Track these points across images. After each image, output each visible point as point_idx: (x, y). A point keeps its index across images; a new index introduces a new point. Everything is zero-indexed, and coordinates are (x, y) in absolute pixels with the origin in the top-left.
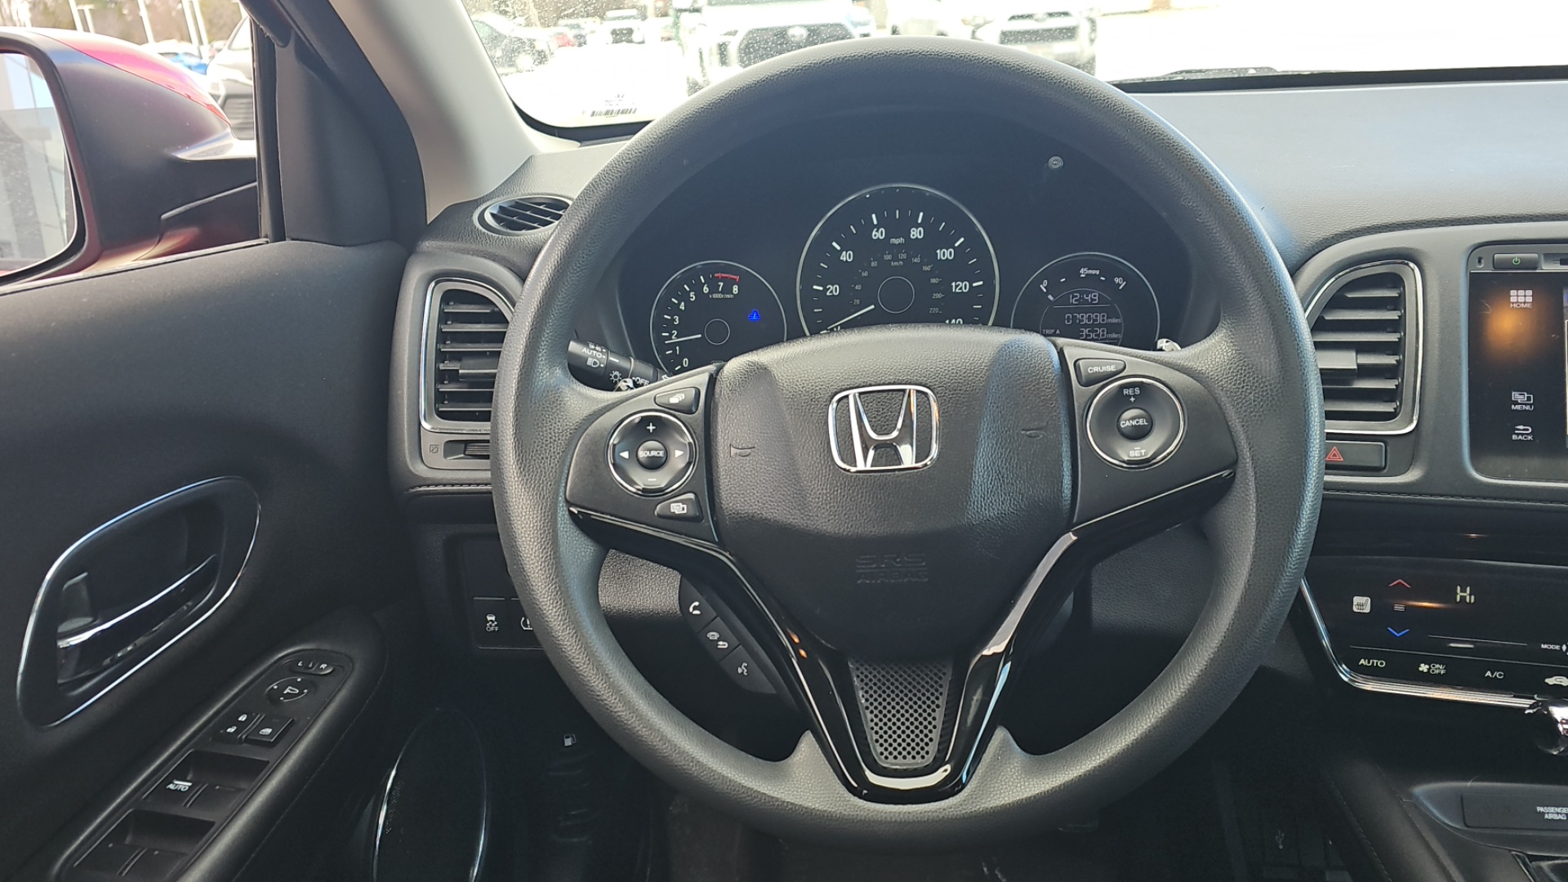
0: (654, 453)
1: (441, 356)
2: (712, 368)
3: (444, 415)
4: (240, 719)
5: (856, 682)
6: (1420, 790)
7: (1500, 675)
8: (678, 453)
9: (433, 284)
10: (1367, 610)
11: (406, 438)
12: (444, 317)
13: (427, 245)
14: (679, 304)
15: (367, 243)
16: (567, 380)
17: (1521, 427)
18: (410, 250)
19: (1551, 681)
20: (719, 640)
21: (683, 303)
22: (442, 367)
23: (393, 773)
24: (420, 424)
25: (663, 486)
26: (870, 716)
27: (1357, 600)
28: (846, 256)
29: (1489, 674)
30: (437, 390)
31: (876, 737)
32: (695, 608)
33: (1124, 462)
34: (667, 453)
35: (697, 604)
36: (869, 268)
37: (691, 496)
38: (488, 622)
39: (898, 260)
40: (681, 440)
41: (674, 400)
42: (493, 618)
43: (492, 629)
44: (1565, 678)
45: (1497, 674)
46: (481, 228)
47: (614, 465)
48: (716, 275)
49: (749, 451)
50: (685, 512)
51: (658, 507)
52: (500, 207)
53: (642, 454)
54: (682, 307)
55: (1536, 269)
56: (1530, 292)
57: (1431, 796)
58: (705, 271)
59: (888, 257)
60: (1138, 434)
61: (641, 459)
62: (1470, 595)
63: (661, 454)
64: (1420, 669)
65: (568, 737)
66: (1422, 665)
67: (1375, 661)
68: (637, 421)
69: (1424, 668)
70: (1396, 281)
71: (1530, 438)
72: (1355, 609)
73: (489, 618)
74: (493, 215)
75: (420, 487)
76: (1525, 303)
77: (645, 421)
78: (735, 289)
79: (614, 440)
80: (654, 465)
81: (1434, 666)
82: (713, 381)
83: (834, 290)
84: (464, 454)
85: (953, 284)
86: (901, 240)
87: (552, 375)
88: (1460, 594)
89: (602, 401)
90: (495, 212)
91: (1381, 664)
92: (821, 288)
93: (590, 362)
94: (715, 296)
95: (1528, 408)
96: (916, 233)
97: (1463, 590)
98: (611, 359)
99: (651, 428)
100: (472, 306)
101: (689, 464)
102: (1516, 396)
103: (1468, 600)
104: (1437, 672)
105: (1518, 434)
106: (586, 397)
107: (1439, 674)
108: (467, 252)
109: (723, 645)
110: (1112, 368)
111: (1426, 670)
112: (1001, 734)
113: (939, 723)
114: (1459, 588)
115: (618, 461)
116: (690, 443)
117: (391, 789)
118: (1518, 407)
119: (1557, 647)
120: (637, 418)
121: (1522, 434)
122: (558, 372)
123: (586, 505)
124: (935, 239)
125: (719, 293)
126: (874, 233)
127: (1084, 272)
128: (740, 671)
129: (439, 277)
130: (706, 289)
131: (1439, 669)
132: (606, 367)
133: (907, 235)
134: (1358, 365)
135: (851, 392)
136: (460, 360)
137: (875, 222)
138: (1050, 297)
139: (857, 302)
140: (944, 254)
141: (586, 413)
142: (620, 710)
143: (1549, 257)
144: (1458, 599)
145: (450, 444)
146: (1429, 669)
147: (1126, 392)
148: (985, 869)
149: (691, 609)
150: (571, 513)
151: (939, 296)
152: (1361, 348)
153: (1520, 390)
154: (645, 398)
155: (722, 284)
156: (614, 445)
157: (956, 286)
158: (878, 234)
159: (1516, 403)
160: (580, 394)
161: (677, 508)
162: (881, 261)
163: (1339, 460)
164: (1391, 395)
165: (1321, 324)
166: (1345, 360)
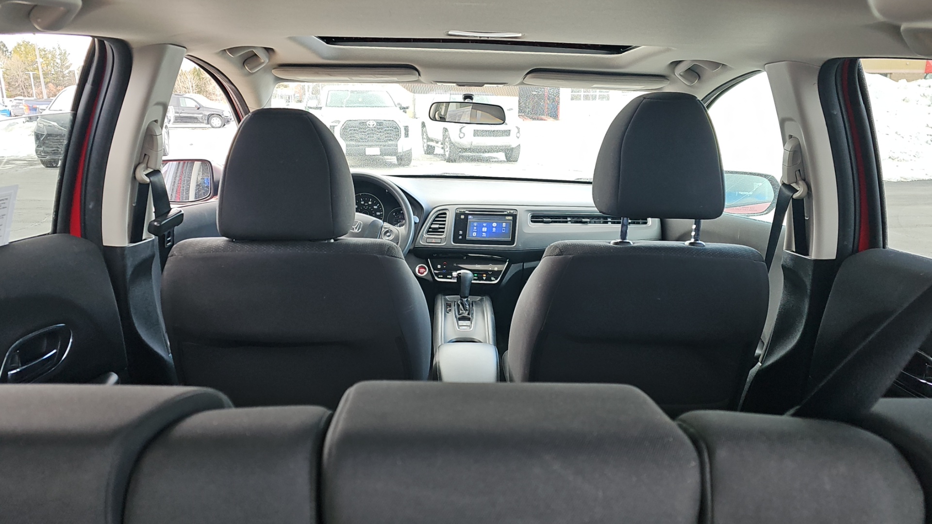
6: (447, 297)
17: (460, 237)
28: (356, 207)
39: (366, 208)
55: (465, 212)
56: (463, 216)
64: (448, 277)
70: (445, 214)
72: (438, 267)
85: (377, 213)
91: (442, 276)
95: (462, 233)
96: (370, 203)
102: (460, 232)
104: (450, 277)
118: (460, 234)
124: (374, 204)
133: (368, 203)
134: (439, 227)
137: (362, 200)
140: (375, 207)
143: (467, 210)
144: (454, 266)
152: (440, 224)
153: (460, 230)
158: (363, 203)
162: (363, 208)
163: (434, 242)
164: (443, 232)
165: (434, 220)
166: (437, 226)
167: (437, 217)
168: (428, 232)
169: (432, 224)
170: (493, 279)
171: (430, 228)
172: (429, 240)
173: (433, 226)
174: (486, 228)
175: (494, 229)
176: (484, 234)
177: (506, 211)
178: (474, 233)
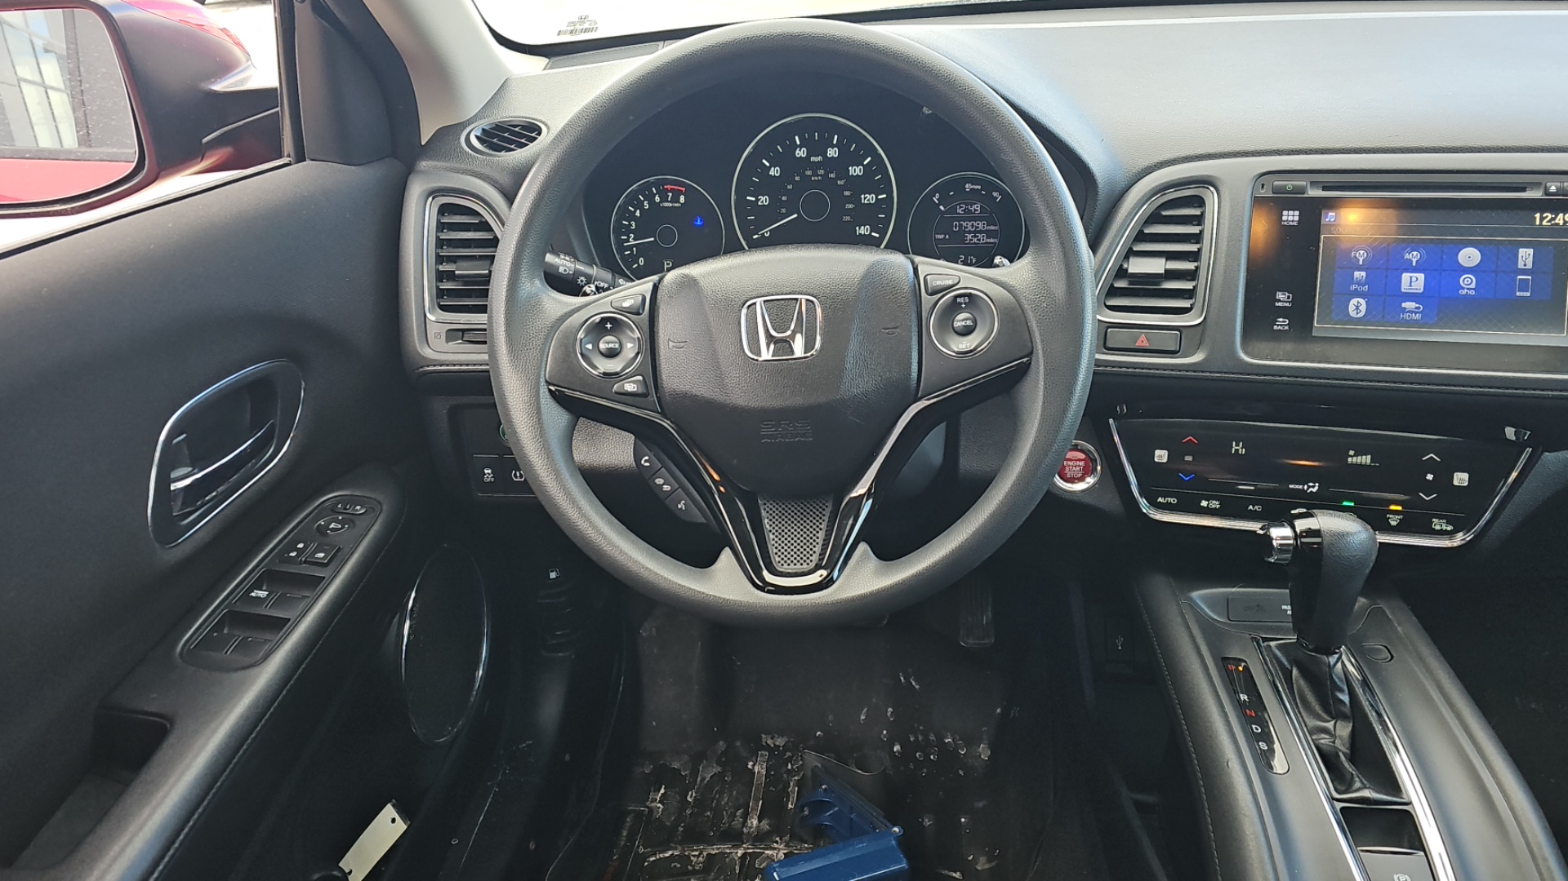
0: (611, 345)
1: (440, 259)
2: (655, 278)
3: (444, 308)
4: (298, 546)
5: (763, 513)
6: (1196, 594)
7: (1259, 508)
8: (630, 345)
9: (430, 199)
10: (1165, 460)
11: (415, 327)
12: (441, 227)
13: (424, 164)
14: (635, 211)
15: (374, 161)
16: (543, 288)
17: (1281, 320)
18: (409, 170)
19: (1295, 512)
20: (664, 484)
21: (638, 211)
22: (441, 268)
23: (413, 595)
24: (425, 316)
25: (618, 370)
26: (772, 537)
27: (1158, 452)
28: (774, 172)
29: (1251, 507)
30: (437, 287)
31: (775, 551)
32: (646, 461)
33: (954, 352)
34: (621, 345)
35: (647, 458)
36: (794, 182)
37: (640, 378)
38: (485, 474)
39: (818, 175)
40: (632, 335)
41: (626, 304)
42: (490, 471)
43: (489, 480)
45: (1256, 507)
46: (468, 150)
47: (582, 354)
48: (666, 187)
49: (683, 344)
50: (635, 389)
51: (615, 386)
52: (483, 130)
53: (602, 346)
54: (638, 214)
55: (1303, 193)
56: (1297, 213)
57: (1205, 599)
58: (657, 184)
59: (809, 173)
60: (967, 332)
61: (602, 351)
62: (1242, 448)
63: (617, 346)
64: (1202, 504)
65: (552, 571)
66: (1203, 501)
67: (1169, 500)
68: (598, 321)
69: (1204, 503)
70: (1199, 202)
71: (1287, 328)
72: (1156, 460)
73: (486, 471)
74: (477, 137)
75: (428, 366)
76: (1293, 221)
77: (604, 320)
78: (682, 199)
79: (581, 335)
80: (611, 354)
81: (1211, 502)
82: (656, 288)
83: (764, 200)
84: (462, 339)
85: (863, 196)
86: (820, 158)
87: (533, 286)
88: (1235, 447)
89: (571, 304)
90: (479, 135)
91: (1174, 500)
92: (753, 199)
93: (561, 270)
94: (666, 204)
95: (1287, 305)
96: (832, 153)
97: (1237, 445)
98: (577, 266)
99: (609, 326)
100: (463, 217)
101: (638, 354)
102: (1280, 295)
103: (1240, 452)
104: (1214, 506)
105: (1278, 325)
106: (560, 302)
107: (1216, 507)
108: (457, 171)
109: (666, 488)
110: (950, 282)
111: (1206, 505)
112: (863, 547)
113: (820, 541)
114: (1234, 443)
115: (584, 351)
116: (638, 338)
117: (412, 607)
118: (1280, 304)
119: (1301, 487)
120: (597, 318)
121: (1281, 325)
122: (537, 283)
123: (561, 384)
124: (848, 159)
125: (669, 202)
126: (797, 151)
127: (968, 186)
128: (679, 506)
129: (435, 193)
130: (657, 199)
131: (1215, 504)
132: (574, 274)
133: (824, 154)
134: (1166, 270)
135: (759, 301)
136: (455, 262)
137: (798, 143)
138: (942, 208)
139: (784, 210)
140: (856, 171)
141: (559, 314)
142: (590, 532)
143: (1313, 184)
144: (1233, 452)
145: (450, 332)
146: (1209, 504)
147: (959, 300)
148: (902, 678)
149: (643, 462)
150: (550, 390)
151: (851, 206)
152: (1170, 256)
153: (1282, 290)
154: (604, 303)
155: (670, 194)
156: (581, 340)
157: (865, 198)
158: (801, 153)
159: (1279, 301)
160: (554, 299)
161: (630, 387)
162: (803, 176)
163: (1146, 345)
164: (1189, 294)
165: (1141, 237)
166: (1157, 266)
167: (1155, 218)
168: (1112, 292)
169: (1130, 253)
170: (1438, 524)
171: (1121, 273)
172: (1117, 338)
173: (1137, 266)
174: (1421, 276)
175: (1468, 282)
176: (1410, 305)
177: (1536, 185)
178: (1354, 301)
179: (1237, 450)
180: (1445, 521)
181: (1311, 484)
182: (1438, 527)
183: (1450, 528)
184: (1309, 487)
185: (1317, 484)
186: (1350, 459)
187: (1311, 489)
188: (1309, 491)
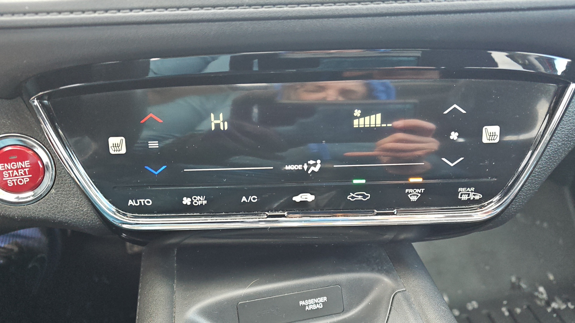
7: (254, 199)
10: (123, 151)
19: (297, 199)
27: (112, 141)
29: (244, 199)
44: (309, 195)
45: (251, 198)
62: (223, 122)
64: (184, 202)
66: (185, 199)
67: (142, 200)
69: (187, 201)
72: (112, 152)
81: (195, 198)
91: (148, 202)
97: (217, 118)
103: (222, 128)
104: (199, 203)
107: (202, 204)
111: (189, 203)
114: (212, 115)
119: (300, 167)
131: (200, 201)
146: (192, 201)
170: (464, 193)
179: (217, 126)
180: (473, 189)
181: (311, 162)
182: (465, 198)
183: (478, 197)
184: (309, 166)
185: (319, 162)
186: (356, 122)
187: (312, 168)
188: (309, 172)
